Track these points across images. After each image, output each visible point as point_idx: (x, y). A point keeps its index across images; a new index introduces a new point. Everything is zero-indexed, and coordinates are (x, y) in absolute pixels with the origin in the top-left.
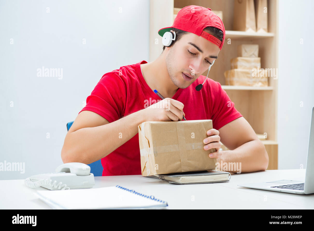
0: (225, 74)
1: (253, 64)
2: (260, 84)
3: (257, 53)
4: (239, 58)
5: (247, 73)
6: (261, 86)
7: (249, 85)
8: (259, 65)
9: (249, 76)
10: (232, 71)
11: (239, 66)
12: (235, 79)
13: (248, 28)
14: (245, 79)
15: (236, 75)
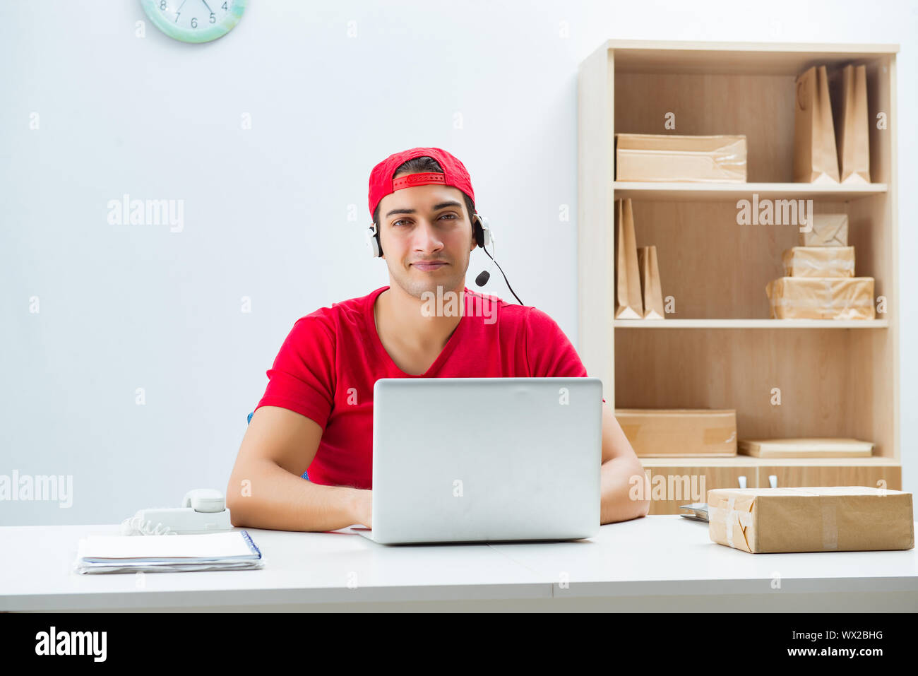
0: (767, 289)
1: (834, 263)
2: (853, 313)
3: (843, 235)
4: (796, 249)
5: (819, 286)
6: (855, 318)
7: (823, 317)
8: (850, 265)
9: (822, 292)
10: (780, 280)
11: (795, 271)
12: (784, 302)
13: (819, 174)
14: (812, 303)
15: (786, 293)
